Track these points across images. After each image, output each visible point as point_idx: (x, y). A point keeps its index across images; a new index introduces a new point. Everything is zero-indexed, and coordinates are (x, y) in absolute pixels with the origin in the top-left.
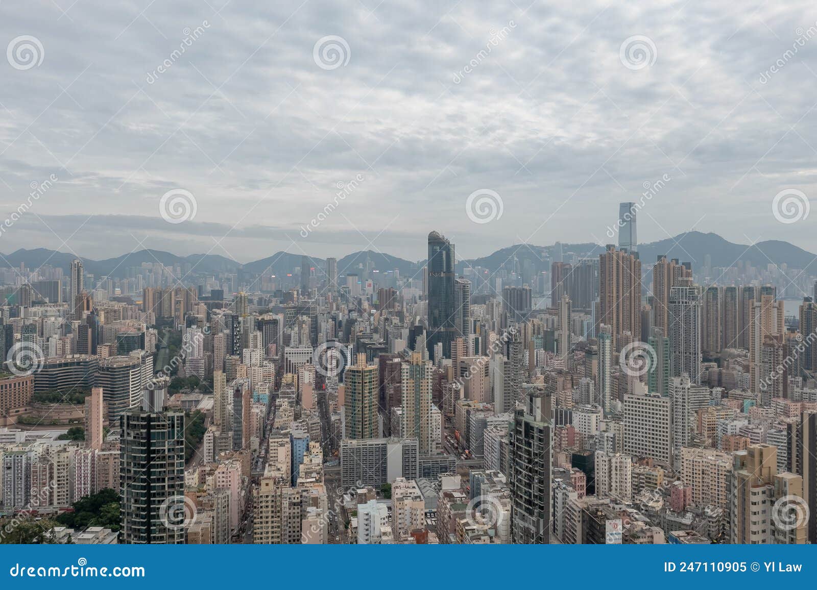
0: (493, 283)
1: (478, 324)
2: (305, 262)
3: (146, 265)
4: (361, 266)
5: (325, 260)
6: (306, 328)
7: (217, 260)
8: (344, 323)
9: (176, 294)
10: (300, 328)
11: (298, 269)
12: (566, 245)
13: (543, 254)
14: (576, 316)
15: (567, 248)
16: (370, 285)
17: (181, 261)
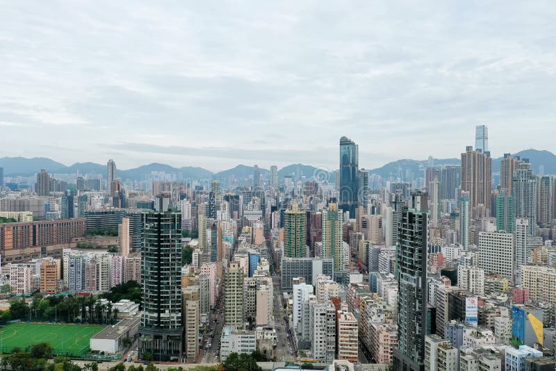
0: (384, 185)
1: (374, 201)
2: (257, 171)
3: (155, 173)
4: (294, 174)
5: (269, 169)
6: (257, 203)
7: (199, 170)
8: (282, 205)
9: (173, 185)
10: (254, 203)
11: (251, 176)
12: (437, 160)
13: (420, 166)
14: (444, 201)
15: (437, 161)
16: (299, 184)
17: (176, 170)
